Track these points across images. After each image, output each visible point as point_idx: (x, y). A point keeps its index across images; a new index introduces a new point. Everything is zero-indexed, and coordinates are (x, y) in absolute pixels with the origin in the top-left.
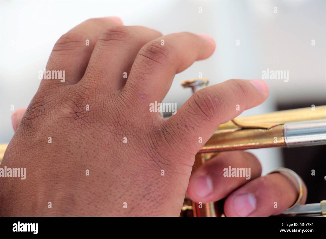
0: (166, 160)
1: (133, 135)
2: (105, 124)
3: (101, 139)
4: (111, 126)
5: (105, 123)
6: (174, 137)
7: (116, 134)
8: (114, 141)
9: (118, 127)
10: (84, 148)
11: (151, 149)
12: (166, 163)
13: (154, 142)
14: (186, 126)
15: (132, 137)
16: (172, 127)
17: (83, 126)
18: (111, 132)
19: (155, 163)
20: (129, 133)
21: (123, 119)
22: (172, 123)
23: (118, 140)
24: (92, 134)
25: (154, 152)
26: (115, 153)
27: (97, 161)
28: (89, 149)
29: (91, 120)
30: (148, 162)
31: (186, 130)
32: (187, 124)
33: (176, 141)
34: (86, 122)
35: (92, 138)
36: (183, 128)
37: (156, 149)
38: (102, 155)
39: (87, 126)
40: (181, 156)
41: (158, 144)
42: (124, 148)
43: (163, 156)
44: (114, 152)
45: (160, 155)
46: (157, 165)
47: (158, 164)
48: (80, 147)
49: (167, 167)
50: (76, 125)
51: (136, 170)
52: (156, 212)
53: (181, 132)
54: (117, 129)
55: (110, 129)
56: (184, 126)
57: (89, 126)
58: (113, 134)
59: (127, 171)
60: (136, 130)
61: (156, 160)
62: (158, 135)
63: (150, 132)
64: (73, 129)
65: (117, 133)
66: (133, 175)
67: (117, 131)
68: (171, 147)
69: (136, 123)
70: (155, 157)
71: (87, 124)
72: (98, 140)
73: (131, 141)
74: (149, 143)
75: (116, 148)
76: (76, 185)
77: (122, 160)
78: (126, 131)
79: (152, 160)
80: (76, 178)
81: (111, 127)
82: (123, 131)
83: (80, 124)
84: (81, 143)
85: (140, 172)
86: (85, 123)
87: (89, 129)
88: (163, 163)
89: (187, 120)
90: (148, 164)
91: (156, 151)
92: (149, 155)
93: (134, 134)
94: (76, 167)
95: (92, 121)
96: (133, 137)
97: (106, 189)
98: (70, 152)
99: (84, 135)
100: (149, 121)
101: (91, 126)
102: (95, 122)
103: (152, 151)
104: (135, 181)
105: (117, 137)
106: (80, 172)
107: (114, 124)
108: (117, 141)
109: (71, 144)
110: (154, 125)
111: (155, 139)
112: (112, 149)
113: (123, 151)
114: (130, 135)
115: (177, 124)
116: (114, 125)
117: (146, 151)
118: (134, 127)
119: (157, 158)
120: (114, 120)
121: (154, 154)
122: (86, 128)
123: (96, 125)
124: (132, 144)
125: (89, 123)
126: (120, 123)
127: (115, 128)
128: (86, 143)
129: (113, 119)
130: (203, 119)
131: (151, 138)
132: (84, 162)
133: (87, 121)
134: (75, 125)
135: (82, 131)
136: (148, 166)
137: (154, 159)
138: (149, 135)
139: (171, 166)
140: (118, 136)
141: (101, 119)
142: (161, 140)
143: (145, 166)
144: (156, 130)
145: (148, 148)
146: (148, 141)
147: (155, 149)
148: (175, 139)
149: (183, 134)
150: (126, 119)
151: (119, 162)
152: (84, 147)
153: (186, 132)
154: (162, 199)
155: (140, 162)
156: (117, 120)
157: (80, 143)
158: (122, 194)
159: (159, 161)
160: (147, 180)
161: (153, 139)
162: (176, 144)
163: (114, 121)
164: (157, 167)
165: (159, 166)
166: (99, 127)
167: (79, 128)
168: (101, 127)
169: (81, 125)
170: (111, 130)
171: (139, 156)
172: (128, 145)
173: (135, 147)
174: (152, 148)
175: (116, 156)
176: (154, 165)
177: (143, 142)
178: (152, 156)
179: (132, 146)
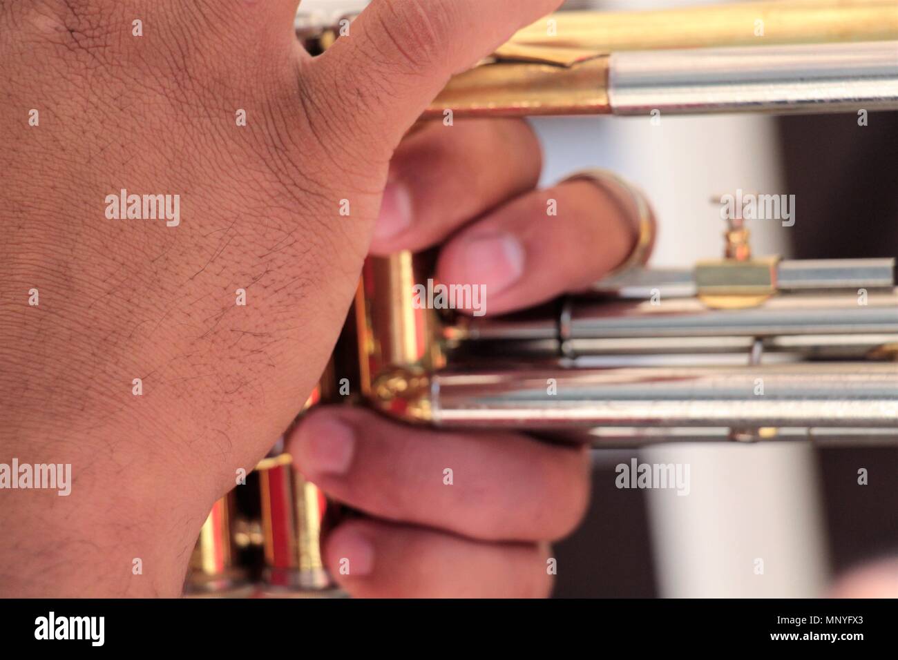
0: (312, 180)
1: (225, 111)
2: (151, 72)
3: (140, 115)
4: (165, 79)
5: (149, 69)
6: (330, 123)
7: (181, 102)
8: (177, 121)
9: (184, 83)
10: (96, 137)
11: (272, 150)
12: (313, 191)
13: (280, 131)
14: (360, 94)
15: (222, 114)
16: (325, 93)
17: (91, 72)
18: (167, 96)
19: (284, 189)
20: (213, 102)
21: (196, 61)
22: (324, 81)
23: (185, 119)
24: (115, 99)
25: (280, 158)
26: (179, 158)
27: (130, 174)
28: (110, 141)
29: (113, 58)
30: (266, 185)
31: (360, 104)
32: (363, 90)
33: (338, 132)
34: (99, 61)
35: (117, 110)
36: (353, 98)
37: (287, 150)
38: (142, 159)
39: (101, 75)
40: (351, 172)
41: (290, 137)
42: (203, 147)
43: (303, 171)
44: (174, 155)
45: (296, 167)
46: (289, 195)
47: (290, 192)
48: (84, 132)
49: (318, 202)
50: (73, 67)
51: (234, 206)
52: (285, 319)
53: (347, 109)
54: (183, 89)
55: (164, 88)
56: (354, 95)
57: (107, 76)
58: (172, 100)
59: (210, 208)
60: (231, 96)
61: (287, 181)
62: (290, 107)
63: (271, 100)
64: (64, 78)
65: (182, 98)
66: (226, 219)
67: (183, 93)
68: (325, 148)
69: (232, 75)
70: (283, 173)
71: (102, 67)
72: (132, 116)
73: (220, 127)
74: (266, 132)
75: (181, 143)
76: (74, 237)
77: (198, 178)
78: (207, 95)
79: (276, 182)
80: (75, 218)
81: (165, 82)
82: (198, 96)
83: (82, 65)
84: (88, 123)
85: (245, 213)
86: (98, 64)
87: (109, 84)
88: (305, 191)
89: (361, 77)
90: (266, 191)
91: (284, 158)
92: (268, 165)
93: (227, 107)
94: (73, 187)
95: (115, 62)
96: (225, 117)
97: (155, 256)
98: (56, 143)
99: (94, 99)
100: (267, 69)
101: (112, 75)
102: (124, 63)
103: (276, 157)
104: (232, 237)
105: (182, 110)
106: (85, 203)
107: (173, 74)
108: (183, 124)
109: (61, 120)
110: (281, 79)
111: (283, 123)
112: (171, 144)
113: (200, 153)
114: (217, 111)
115: (336, 84)
116: (175, 76)
117: (260, 156)
118: (225, 86)
119: (288, 175)
120: (175, 61)
121: (281, 166)
122: (101, 79)
123: (128, 75)
124: (221, 136)
125: (107, 66)
126: (190, 70)
127: (176, 85)
128: (102, 122)
129: (170, 59)
130: (405, 74)
131: (273, 118)
132: (95, 174)
133: (102, 59)
134: (68, 66)
135: (88, 86)
136: (267, 198)
137: (282, 180)
138: (267, 111)
139: (328, 199)
140: (186, 107)
141: (140, 56)
142: (299, 128)
143: (259, 198)
144: (285, 93)
145: (264, 146)
146: (264, 127)
147: (283, 152)
148: (333, 127)
149: (353, 116)
150: (205, 61)
151: (189, 181)
152: (96, 132)
153: (361, 112)
154: (303, 285)
155: (246, 186)
156: (182, 61)
157: (83, 119)
158: (197, 270)
159: (295, 184)
160: (264, 235)
161: (277, 122)
162: (337, 140)
163: (174, 66)
164: (290, 200)
165: (295, 197)
166: (135, 79)
167: (80, 77)
168: (142, 82)
169: (87, 68)
170: (167, 91)
171: (243, 169)
172: (211, 138)
173: (230, 143)
174: (276, 147)
175: (181, 166)
176: (281, 194)
177: (253, 132)
178: (275, 169)
179: (222, 142)
